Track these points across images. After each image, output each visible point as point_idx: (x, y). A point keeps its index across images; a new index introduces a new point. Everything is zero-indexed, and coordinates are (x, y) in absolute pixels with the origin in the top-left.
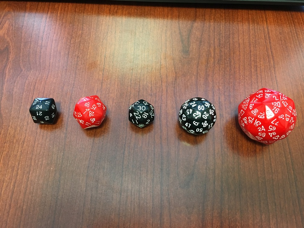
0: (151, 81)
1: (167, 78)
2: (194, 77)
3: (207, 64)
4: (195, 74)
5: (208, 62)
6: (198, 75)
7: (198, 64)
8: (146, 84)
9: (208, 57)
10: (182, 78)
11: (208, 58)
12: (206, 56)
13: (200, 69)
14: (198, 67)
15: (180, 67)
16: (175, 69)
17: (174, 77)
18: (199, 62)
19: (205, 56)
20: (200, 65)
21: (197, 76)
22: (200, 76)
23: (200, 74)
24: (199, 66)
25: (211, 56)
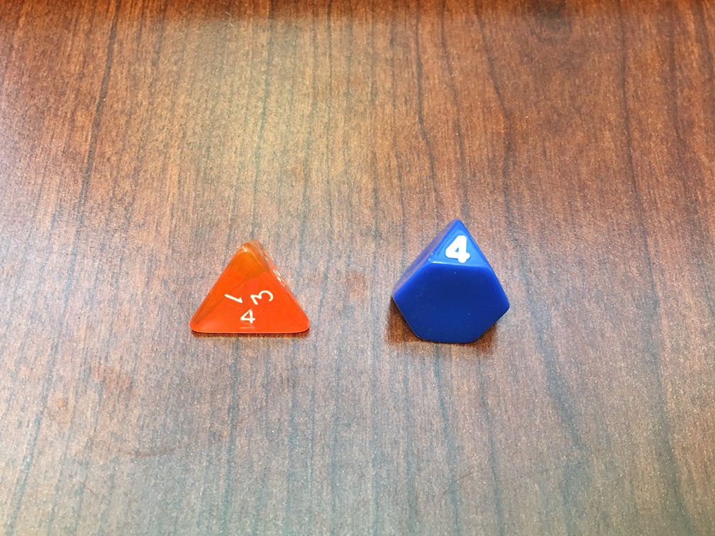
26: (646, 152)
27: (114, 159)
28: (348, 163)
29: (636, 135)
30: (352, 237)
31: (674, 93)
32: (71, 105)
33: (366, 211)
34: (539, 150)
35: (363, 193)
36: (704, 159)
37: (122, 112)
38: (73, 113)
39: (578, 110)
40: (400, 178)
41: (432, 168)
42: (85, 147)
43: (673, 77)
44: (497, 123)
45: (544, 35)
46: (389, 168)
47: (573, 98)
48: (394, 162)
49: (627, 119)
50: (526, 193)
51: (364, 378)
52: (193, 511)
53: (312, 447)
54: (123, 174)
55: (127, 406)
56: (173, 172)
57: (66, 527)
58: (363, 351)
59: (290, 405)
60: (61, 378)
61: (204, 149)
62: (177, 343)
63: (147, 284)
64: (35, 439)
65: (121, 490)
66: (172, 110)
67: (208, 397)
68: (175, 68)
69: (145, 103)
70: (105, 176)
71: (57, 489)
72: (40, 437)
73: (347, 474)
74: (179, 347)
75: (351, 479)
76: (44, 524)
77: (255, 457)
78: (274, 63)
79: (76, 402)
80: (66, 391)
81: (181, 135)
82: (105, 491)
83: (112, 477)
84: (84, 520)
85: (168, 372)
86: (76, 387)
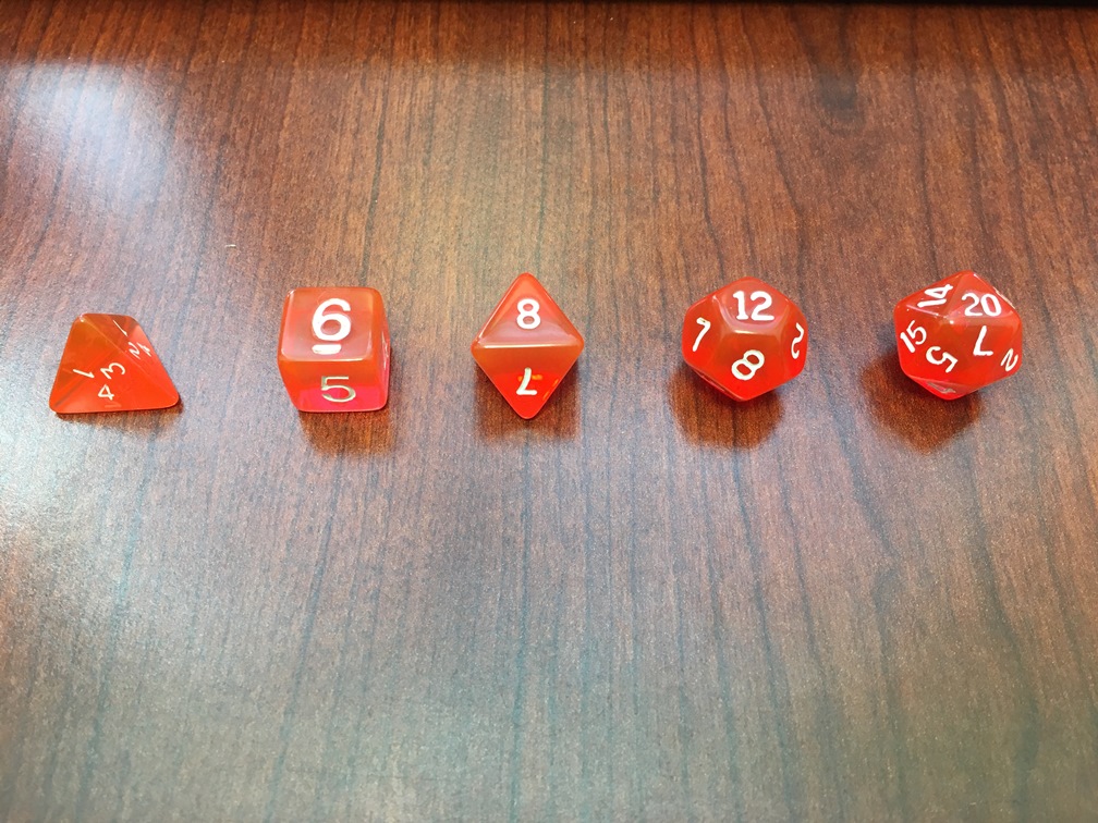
0: (660, 254)
1: (752, 241)
2: (908, 229)
3: (975, 161)
4: (912, 212)
5: (975, 152)
6: (936, 217)
7: (922, 160)
8: (631, 273)
9: (972, 126)
10: (840, 235)
11: (973, 134)
12: (960, 121)
13: (937, 184)
14: (922, 177)
15: (819, 180)
16: (791, 193)
17: (791, 231)
18: (923, 150)
19: (954, 121)
20: (934, 169)
21: (929, 223)
22: (945, 226)
23: (942, 216)
24: (929, 172)
25: (986, 122)
26: (950, 248)
27: (389, 262)
28: (632, 263)
29: (939, 230)
30: (640, 338)
31: (978, 186)
32: (342, 205)
33: (653, 313)
34: (835, 248)
35: (650, 293)
36: (1012, 254)
37: (396, 213)
38: (346, 215)
39: (876, 205)
40: (688, 278)
41: (721, 267)
42: (359, 252)
43: (977, 169)
44: (789, 219)
45: (835, 127)
46: (676, 269)
47: (869, 192)
48: (681, 262)
49: (928, 214)
50: (823, 292)
51: (660, 483)
52: (491, 617)
53: (610, 553)
54: (400, 277)
55: (417, 512)
56: (452, 275)
57: (363, 632)
58: (657, 456)
59: (585, 511)
60: (349, 484)
61: (482, 250)
62: (465, 448)
63: (431, 388)
64: (327, 545)
65: (418, 595)
66: (446, 210)
67: (500, 503)
68: (447, 168)
69: (418, 204)
70: (381, 279)
71: (352, 593)
72: (332, 542)
73: (647, 581)
74: (466, 452)
75: (651, 586)
76: (341, 628)
77: (552, 563)
78: (550, 160)
79: (366, 507)
80: (354, 495)
81: (457, 237)
82: (400, 596)
83: (407, 582)
84: (382, 625)
85: (457, 477)
86: (365, 493)
